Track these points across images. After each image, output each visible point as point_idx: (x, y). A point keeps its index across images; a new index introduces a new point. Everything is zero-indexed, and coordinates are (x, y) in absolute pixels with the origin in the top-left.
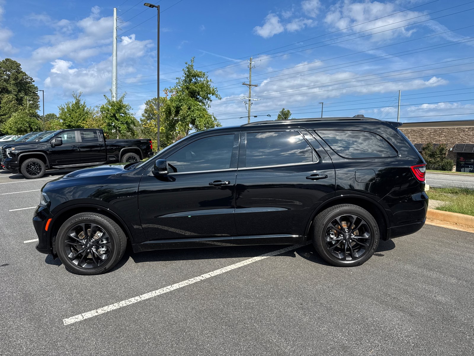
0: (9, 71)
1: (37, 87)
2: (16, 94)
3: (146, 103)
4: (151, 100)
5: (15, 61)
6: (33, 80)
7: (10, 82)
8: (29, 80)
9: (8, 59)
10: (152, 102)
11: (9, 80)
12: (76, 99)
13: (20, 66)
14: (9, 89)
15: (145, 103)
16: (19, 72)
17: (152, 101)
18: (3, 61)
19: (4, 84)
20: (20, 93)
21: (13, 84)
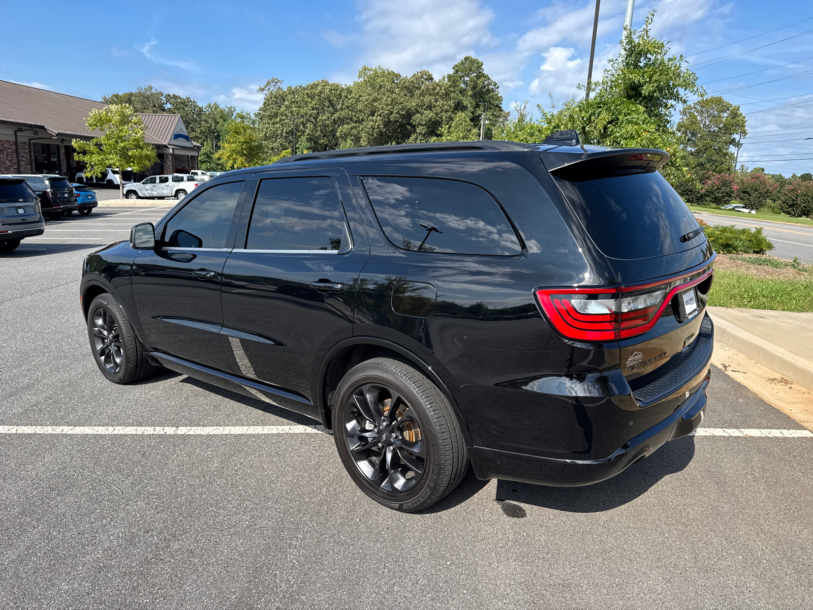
0: (468, 76)
1: (501, 97)
2: (473, 110)
3: (682, 111)
4: (692, 106)
5: (476, 60)
6: (497, 86)
7: (467, 92)
8: (491, 87)
9: (468, 58)
10: (695, 108)
11: (466, 89)
12: (519, 114)
13: (482, 67)
14: (464, 104)
15: (680, 111)
16: (480, 75)
17: (694, 106)
18: (461, 61)
19: (458, 97)
20: (478, 109)
21: (471, 96)
